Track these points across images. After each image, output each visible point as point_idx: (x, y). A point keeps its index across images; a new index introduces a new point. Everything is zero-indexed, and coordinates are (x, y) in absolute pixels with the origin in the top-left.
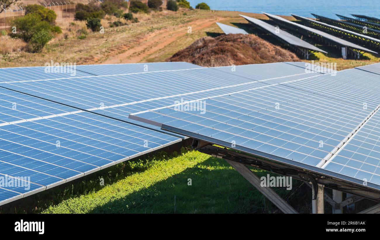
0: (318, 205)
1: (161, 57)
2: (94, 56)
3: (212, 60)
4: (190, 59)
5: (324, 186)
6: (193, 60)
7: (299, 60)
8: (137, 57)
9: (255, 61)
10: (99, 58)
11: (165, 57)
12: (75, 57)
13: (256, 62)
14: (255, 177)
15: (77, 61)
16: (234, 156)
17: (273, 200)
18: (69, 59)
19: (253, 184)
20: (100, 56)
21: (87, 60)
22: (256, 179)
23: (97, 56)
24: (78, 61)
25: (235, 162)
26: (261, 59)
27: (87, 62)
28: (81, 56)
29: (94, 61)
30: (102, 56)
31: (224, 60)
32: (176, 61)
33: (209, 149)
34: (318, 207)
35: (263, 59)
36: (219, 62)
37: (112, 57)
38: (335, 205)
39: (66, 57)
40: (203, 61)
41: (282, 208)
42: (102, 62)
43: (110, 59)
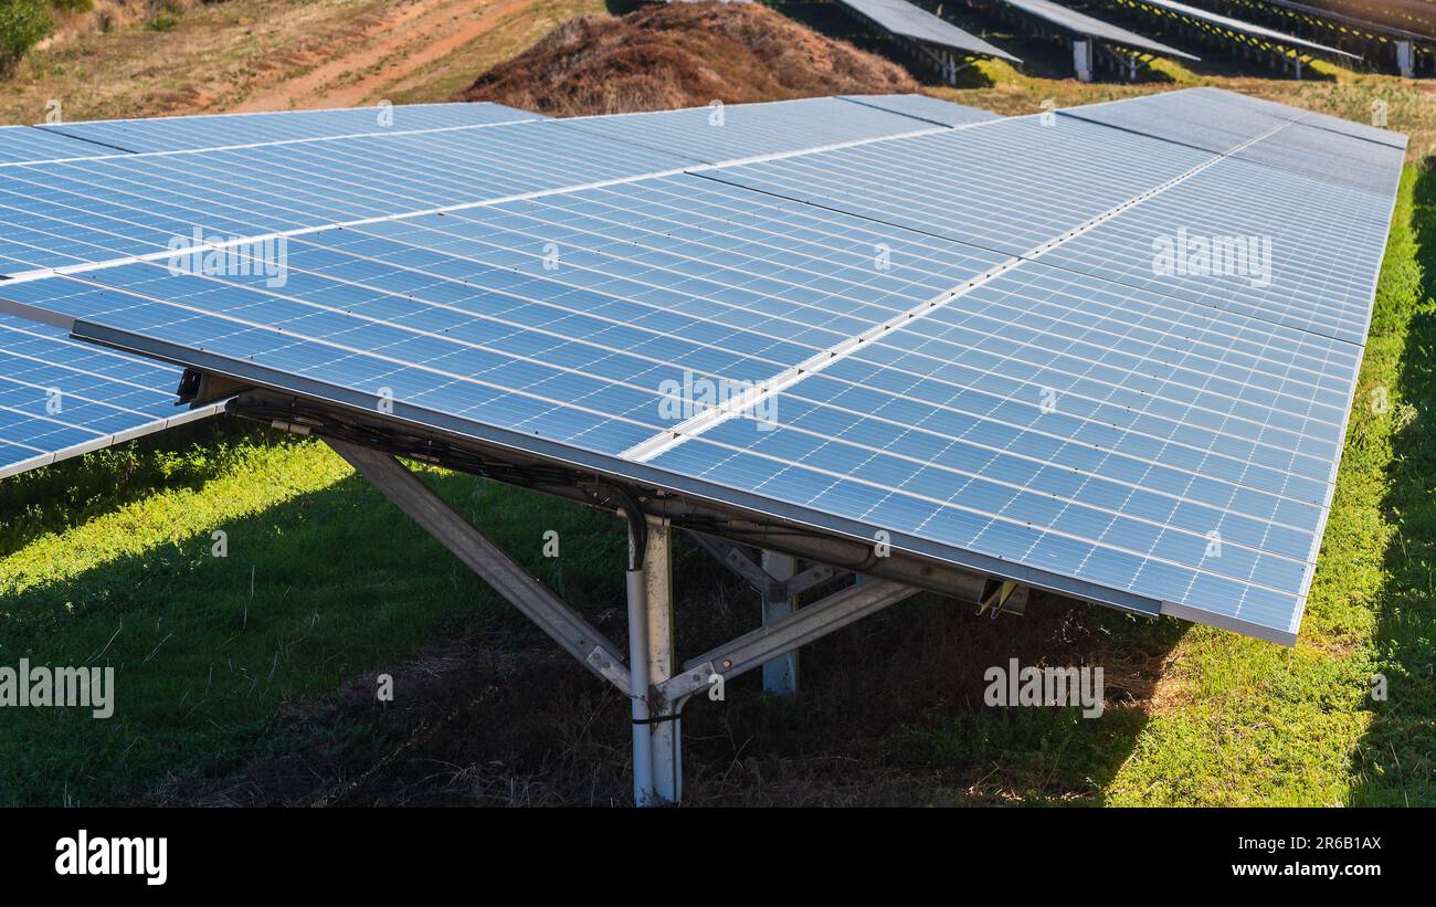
0: (649, 589)
1: (436, 85)
2: (199, 90)
3: (610, 92)
4: (532, 93)
5: (667, 523)
6: (541, 96)
7: (916, 88)
8: (354, 89)
9: (761, 92)
10: (215, 96)
11: (448, 87)
12: (131, 95)
13: (766, 96)
14: (428, 497)
15: (134, 108)
16: (352, 426)
17: (491, 575)
18: (109, 101)
19: (419, 520)
20: (218, 88)
21: (174, 104)
22: (429, 501)
23: (207, 88)
24: (141, 108)
25: (357, 447)
26: (782, 88)
27: (173, 109)
28: (153, 89)
29: (195, 104)
30: (228, 86)
31: (650, 92)
32: (484, 98)
33: (265, 403)
34: (651, 595)
35: (791, 86)
36: (634, 101)
37: (261, 90)
38: (771, 586)
39: (98, 95)
40: (575, 99)
41: (522, 602)
42: (228, 108)
43: (254, 97)
